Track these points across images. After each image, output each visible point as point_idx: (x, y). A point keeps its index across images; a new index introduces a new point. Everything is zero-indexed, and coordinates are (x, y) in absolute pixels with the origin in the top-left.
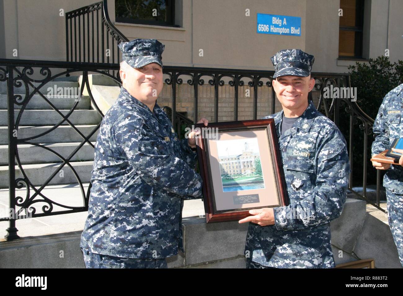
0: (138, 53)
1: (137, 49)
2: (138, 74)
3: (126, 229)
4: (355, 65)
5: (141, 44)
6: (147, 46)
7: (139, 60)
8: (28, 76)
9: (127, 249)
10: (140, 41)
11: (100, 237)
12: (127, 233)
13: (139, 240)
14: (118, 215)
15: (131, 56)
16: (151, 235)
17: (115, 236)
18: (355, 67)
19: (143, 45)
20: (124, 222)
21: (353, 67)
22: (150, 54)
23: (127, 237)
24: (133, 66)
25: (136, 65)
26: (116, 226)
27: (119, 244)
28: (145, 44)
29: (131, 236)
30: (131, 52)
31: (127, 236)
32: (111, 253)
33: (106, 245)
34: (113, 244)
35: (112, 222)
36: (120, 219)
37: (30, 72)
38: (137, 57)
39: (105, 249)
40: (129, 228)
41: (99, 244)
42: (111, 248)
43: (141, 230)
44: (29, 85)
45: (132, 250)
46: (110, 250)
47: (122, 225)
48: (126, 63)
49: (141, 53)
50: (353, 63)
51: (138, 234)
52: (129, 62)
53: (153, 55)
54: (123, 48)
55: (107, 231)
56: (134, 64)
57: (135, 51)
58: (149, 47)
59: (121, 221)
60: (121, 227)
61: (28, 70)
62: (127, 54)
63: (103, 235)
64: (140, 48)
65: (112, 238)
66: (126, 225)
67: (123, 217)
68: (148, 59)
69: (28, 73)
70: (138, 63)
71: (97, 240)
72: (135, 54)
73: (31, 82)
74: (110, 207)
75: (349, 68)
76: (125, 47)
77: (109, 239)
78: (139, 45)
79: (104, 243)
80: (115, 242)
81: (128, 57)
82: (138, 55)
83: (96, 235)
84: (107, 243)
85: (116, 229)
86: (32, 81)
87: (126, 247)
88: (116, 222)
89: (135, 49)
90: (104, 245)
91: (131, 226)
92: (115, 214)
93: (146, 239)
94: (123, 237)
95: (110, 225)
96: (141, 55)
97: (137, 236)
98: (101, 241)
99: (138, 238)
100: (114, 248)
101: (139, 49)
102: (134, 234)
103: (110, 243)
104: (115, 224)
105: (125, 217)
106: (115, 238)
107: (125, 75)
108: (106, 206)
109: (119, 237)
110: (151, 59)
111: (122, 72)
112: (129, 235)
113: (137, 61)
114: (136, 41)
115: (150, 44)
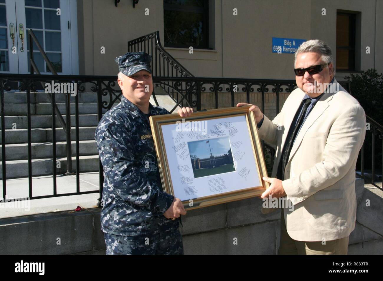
0: (130, 64)
1: (129, 61)
2: (131, 81)
3: (126, 213)
4: (350, 76)
5: (131, 57)
6: (137, 58)
7: (131, 70)
8: (112, 87)
9: (128, 228)
10: (130, 54)
11: (107, 220)
12: (127, 216)
13: (137, 221)
14: (118, 203)
15: (125, 67)
16: (147, 216)
17: (117, 220)
18: (350, 78)
19: (133, 57)
20: (124, 208)
21: (349, 78)
22: (139, 64)
23: (127, 220)
24: (127, 75)
25: (129, 74)
26: (118, 211)
27: (121, 226)
28: (135, 56)
29: (130, 219)
30: (124, 64)
31: (127, 218)
32: (116, 232)
33: (112, 227)
34: (116, 226)
35: (115, 208)
36: (120, 205)
37: (113, 85)
38: (130, 67)
39: (111, 229)
40: (128, 212)
41: (107, 225)
42: (115, 229)
43: (139, 213)
44: (112, 94)
45: (132, 229)
46: (115, 230)
47: (123, 210)
48: (122, 73)
49: (132, 63)
50: (348, 75)
51: (136, 217)
52: (124, 72)
53: (143, 64)
54: (118, 62)
55: (112, 215)
56: (128, 73)
57: (128, 62)
58: (139, 58)
59: (122, 207)
60: (122, 211)
61: (112, 83)
62: (122, 66)
63: (109, 219)
64: (132, 60)
65: (115, 221)
66: (126, 210)
67: (122, 204)
68: (138, 67)
69: (112, 85)
70: (131, 72)
71: (105, 222)
72: (127, 65)
73: (113, 91)
74: (112, 196)
75: (345, 79)
76: (120, 60)
77: (113, 222)
78: (130, 57)
79: (110, 225)
80: (118, 224)
81: (123, 68)
82: (130, 66)
83: (104, 218)
84: (112, 225)
85: (118, 213)
86: (115, 91)
87: (127, 227)
88: (118, 208)
89: (127, 61)
90: (110, 227)
91: (130, 211)
92: (116, 202)
93: (143, 220)
94: (124, 219)
95: (113, 210)
96: (133, 65)
97: (135, 218)
98: (108, 223)
99: (136, 220)
100: (117, 229)
101: (130, 60)
102: (133, 217)
103: (114, 225)
104: (117, 209)
105: (124, 204)
106: (118, 221)
107: (122, 83)
108: (109, 195)
109: (120, 220)
110: (140, 67)
111: (119, 81)
112: (129, 218)
113: (130, 70)
114: (127, 55)
115: (139, 56)
